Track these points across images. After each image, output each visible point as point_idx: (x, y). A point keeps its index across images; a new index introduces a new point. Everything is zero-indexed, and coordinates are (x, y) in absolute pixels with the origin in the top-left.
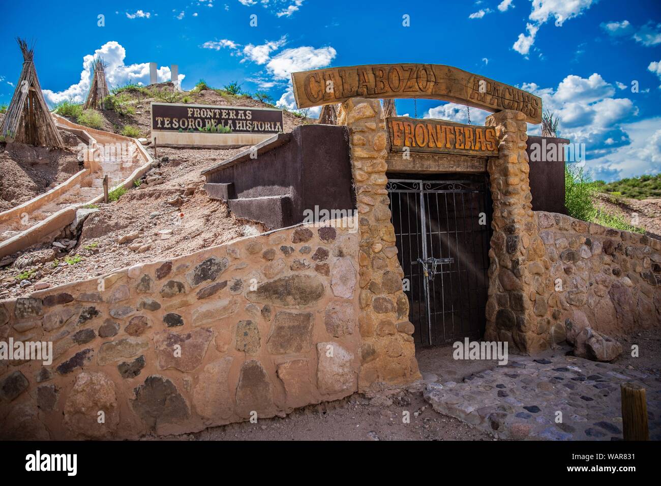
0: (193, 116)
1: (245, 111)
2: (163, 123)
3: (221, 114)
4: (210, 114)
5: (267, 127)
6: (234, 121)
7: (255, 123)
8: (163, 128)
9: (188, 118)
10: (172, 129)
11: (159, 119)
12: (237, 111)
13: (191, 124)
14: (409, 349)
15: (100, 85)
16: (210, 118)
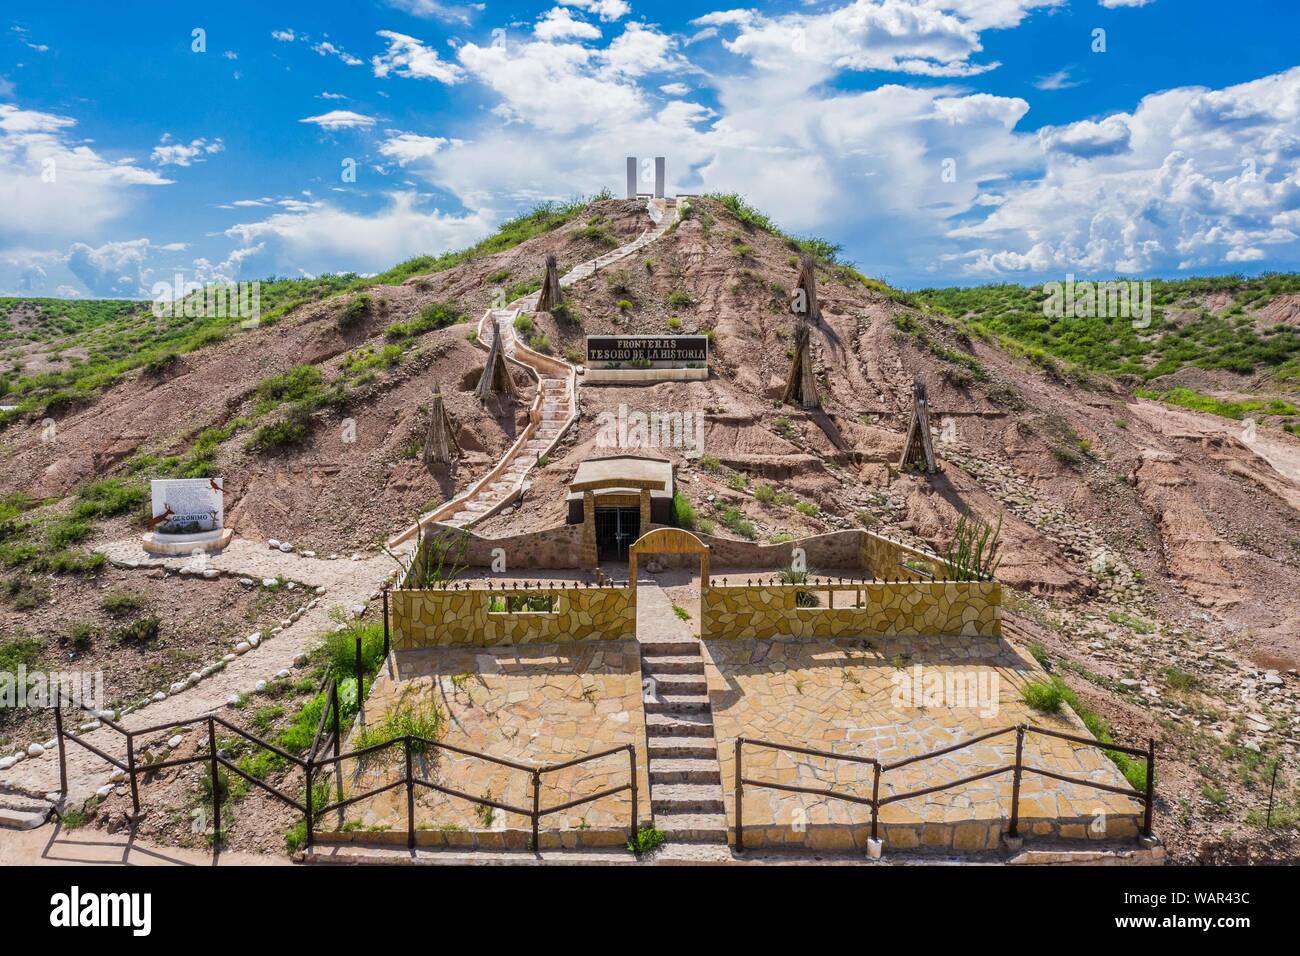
0: (622, 348)
1: (670, 340)
2: (596, 355)
3: (647, 344)
4: (637, 345)
5: (691, 354)
6: (659, 350)
7: (679, 351)
8: (596, 359)
9: (617, 349)
10: (604, 359)
11: (593, 352)
12: (662, 340)
13: (621, 354)
14: (595, 559)
15: (552, 284)
16: (638, 349)
